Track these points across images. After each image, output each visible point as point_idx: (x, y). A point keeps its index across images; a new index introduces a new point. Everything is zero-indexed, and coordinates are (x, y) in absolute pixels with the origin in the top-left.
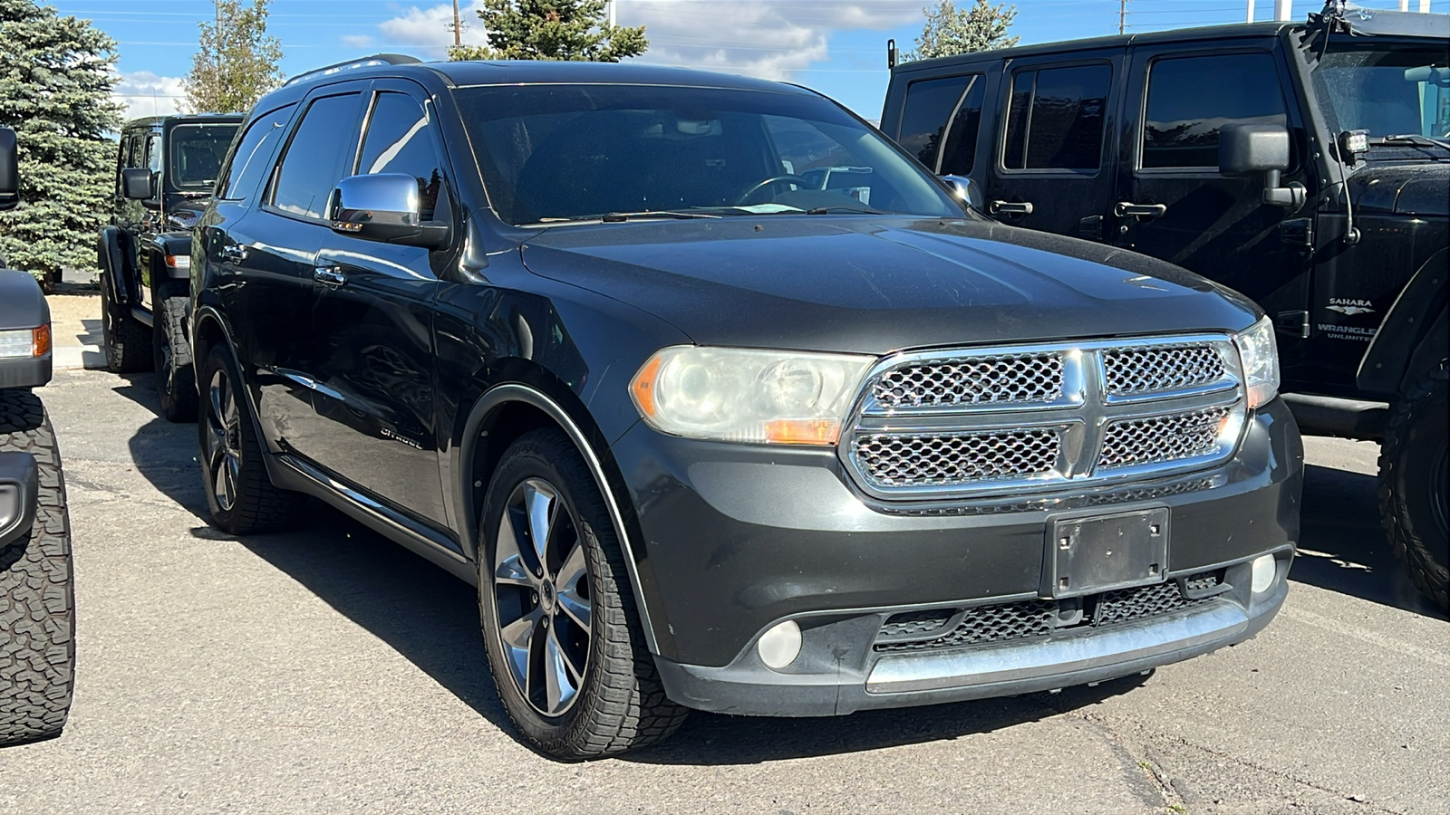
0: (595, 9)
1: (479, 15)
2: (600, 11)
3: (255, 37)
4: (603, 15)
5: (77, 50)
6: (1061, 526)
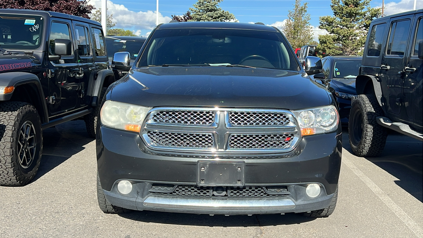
0: (366, 3)
1: (331, 6)
2: (368, 4)
3: (303, 14)
4: (369, 5)
5: (225, 19)
6: (201, 164)
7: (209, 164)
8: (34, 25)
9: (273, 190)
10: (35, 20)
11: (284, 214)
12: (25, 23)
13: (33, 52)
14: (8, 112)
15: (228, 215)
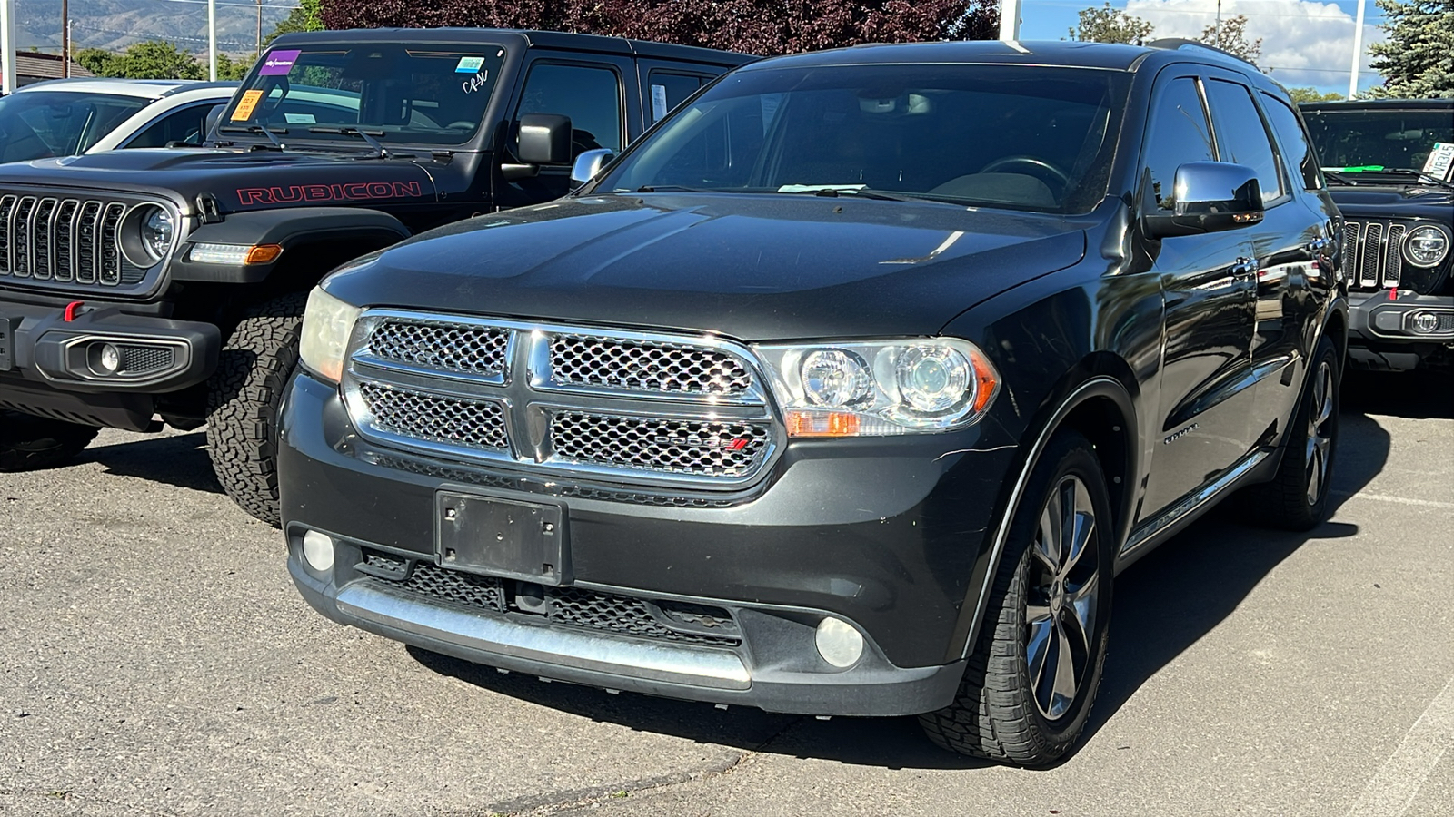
6: (444, 496)
7: (468, 499)
8: (475, 74)
9: (689, 617)
10: (483, 59)
11: (725, 707)
12: (459, 67)
13: (454, 152)
14: (276, 317)
15: (549, 681)
